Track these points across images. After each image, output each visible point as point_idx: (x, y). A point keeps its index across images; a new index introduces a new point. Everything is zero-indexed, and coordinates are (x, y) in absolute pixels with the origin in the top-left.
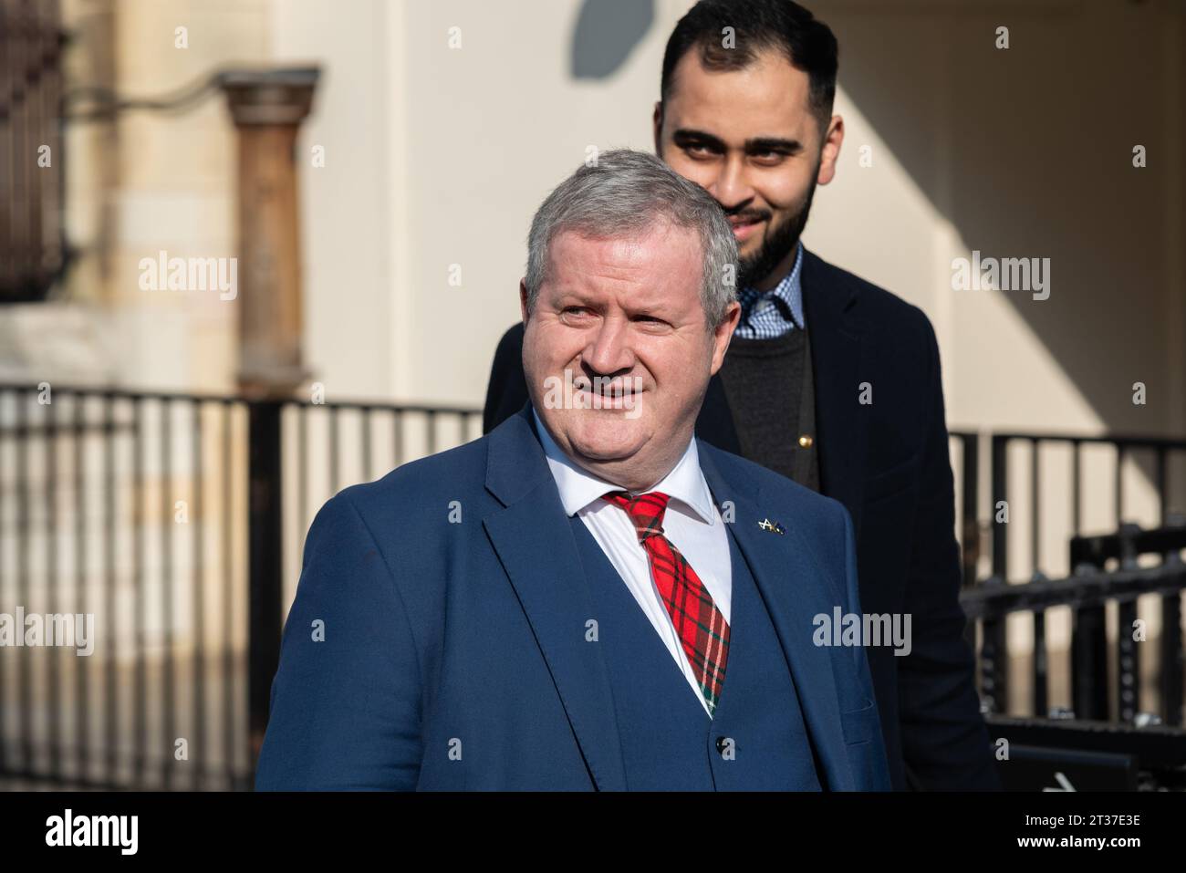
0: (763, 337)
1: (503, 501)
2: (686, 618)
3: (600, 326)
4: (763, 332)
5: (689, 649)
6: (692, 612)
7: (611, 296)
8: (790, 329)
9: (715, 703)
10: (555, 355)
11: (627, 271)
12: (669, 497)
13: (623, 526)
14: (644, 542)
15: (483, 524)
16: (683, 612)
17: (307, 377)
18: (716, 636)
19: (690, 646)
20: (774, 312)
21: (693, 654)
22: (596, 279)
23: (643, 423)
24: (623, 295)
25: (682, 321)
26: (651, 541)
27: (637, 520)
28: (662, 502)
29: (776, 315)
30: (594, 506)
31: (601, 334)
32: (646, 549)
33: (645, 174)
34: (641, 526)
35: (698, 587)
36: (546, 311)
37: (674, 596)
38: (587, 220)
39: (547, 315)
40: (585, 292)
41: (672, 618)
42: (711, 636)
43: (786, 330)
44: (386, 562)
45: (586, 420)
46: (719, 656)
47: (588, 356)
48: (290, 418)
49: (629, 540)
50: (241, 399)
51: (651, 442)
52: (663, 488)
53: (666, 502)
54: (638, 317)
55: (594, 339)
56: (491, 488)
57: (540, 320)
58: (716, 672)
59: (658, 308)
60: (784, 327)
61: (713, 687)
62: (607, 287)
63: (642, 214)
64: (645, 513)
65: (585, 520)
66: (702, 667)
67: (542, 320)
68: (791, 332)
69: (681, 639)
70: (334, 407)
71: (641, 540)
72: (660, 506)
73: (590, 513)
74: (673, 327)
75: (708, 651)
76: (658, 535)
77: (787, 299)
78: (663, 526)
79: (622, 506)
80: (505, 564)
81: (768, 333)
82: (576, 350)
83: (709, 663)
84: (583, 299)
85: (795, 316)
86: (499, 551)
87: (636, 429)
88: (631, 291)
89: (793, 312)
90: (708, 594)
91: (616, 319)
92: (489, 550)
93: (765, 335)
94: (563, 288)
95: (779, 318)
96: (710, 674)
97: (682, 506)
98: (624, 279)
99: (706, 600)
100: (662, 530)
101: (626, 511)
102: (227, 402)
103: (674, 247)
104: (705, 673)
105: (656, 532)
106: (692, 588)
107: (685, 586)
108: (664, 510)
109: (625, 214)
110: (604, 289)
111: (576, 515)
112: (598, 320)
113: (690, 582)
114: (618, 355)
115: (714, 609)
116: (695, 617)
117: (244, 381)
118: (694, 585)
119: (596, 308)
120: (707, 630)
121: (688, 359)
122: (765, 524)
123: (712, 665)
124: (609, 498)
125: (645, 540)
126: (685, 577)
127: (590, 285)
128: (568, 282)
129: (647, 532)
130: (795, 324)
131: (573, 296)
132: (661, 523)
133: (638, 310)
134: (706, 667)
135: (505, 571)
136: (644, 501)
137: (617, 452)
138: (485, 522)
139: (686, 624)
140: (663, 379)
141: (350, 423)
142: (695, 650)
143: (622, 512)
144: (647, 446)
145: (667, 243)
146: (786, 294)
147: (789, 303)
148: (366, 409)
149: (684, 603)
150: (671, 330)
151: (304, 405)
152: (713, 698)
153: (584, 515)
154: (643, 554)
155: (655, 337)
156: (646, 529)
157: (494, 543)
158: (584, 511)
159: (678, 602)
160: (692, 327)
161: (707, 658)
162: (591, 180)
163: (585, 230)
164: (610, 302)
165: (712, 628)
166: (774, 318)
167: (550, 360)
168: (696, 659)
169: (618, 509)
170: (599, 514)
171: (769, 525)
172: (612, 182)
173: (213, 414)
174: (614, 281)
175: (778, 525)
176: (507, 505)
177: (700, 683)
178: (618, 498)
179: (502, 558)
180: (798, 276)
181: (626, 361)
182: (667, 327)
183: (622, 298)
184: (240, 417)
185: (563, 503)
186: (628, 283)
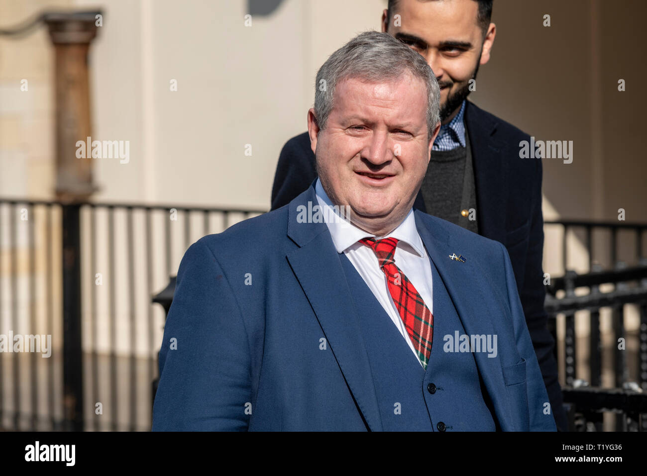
0: (443, 150)
1: (298, 244)
2: (408, 313)
3: (372, 136)
4: (443, 147)
5: (410, 330)
6: (411, 308)
7: (380, 118)
8: (458, 147)
9: (427, 362)
10: (344, 154)
11: (389, 102)
12: (398, 240)
13: (370, 258)
14: (383, 267)
15: (286, 257)
16: (406, 309)
17: (95, 189)
18: (426, 323)
19: (411, 329)
20: (448, 137)
21: (412, 333)
22: (371, 108)
23: (396, 194)
24: (387, 117)
25: (419, 133)
26: (387, 267)
27: (379, 254)
28: (393, 243)
29: (449, 139)
30: (354, 246)
31: (374, 141)
32: (384, 272)
33: (392, 45)
34: (381, 257)
35: (415, 294)
36: (335, 128)
37: (401, 299)
38: (364, 71)
39: (336, 130)
40: (362, 115)
41: (399, 312)
42: (423, 323)
43: (455, 146)
44: (229, 283)
45: (362, 193)
46: (428, 335)
47: (366, 154)
48: (86, 214)
49: (374, 267)
50: (58, 203)
51: (398, 206)
52: (394, 235)
53: (396, 244)
54: (394, 130)
55: (369, 144)
56: (290, 236)
57: (330, 133)
58: (426, 344)
59: (408, 125)
60: (454, 145)
61: (425, 353)
62: (376, 112)
63: (396, 68)
64: (384, 250)
65: (348, 255)
66: (418, 341)
67: (333, 133)
68: (458, 148)
69: (405, 325)
70: (111, 207)
71: (381, 266)
72: (392, 246)
73: (352, 251)
74: (413, 136)
75: (422, 332)
76: (392, 263)
77: (456, 130)
78: (394, 258)
79: (370, 246)
80: (300, 281)
81: (445, 147)
82: (357, 151)
83: (423, 339)
84: (363, 120)
85: (460, 140)
86: (296, 274)
87: (392, 198)
88: (391, 114)
89: (459, 137)
90: (421, 298)
91: (382, 132)
92: (291, 274)
93: (444, 149)
94: (349, 114)
95: (450, 140)
96: (423, 346)
97: (407, 246)
98: (387, 107)
99: (420, 302)
100: (394, 261)
101: (372, 249)
102: (49, 205)
103: (415, 88)
104: (420, 345)
105: (390, 261)
106: (411, 295)
107: (407, 294)
108: (395, 248)
109: (387, 68)
110: (376, 113)
111: (343, 253)
112: (371, 132)
113: (410, 291)
114: (385, 153)
115: (425, 307)
116: (413, 312)
117: (59, 192)
118: (412, 293)
119: (369, 125)
120: (421, 320)
121: (421, 155)
122: (453, 257)
123: (424, 340)
124: (364, 241)
125: (384, 266)
126: (407, 289)
127: (367, 111)
128: (352, 110)
129: (385, 262)
130: (460, 144)
131: (355, 118)
132: (393, 256)
133: (396, 126)
134: (420, 341)
135: (301, 285)
136: (384, 243)
137: (381, 212)
138: (288, 257)
139: (408, 316)
140: (409, 167)
141: (120, 216)
142: (414, 331)
143: (370, 250)
144: (396, 208)
145: (411, 85)
146: (456, 127)
147: (457, 132)
148: (130, 208)
149: (406, 304)
150: (412, 138)
151: (94, 206)
152: (425, 359)
153: (347, 252)
154: (382, 275)
155: (404, 142)
156: (384, 260)
157: (294, 269)
158: (347, 250)
159: (403, 303)
160: (423, 136)
161: (421, 336)
162: (360, 49)
163: (363, 77)
164: (380, 121)
165: (423, 318)
166: (448, 140)
167: (341, 157)
168: (414, 336)
169: (368, 248)
170: (356, 251)
171: (456, 257)
172: (375, 49)
173: (40, 212)
174: (382, 108)
175: (461, 256)
176: (301, 246)
177: (417, 351)
178: (368, 241)
179: (299, 278)
180: (463, 116)
181: (389, 157)
182: (411, 136)
183: (387, 119)
184: (56, 214)
185: (335, 245)
186: (390, 110)
